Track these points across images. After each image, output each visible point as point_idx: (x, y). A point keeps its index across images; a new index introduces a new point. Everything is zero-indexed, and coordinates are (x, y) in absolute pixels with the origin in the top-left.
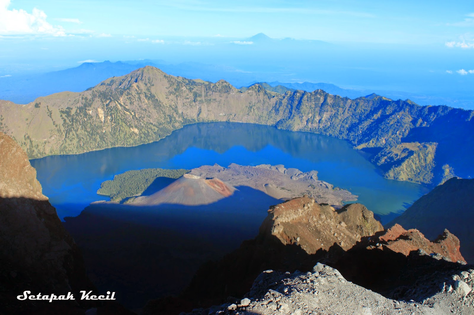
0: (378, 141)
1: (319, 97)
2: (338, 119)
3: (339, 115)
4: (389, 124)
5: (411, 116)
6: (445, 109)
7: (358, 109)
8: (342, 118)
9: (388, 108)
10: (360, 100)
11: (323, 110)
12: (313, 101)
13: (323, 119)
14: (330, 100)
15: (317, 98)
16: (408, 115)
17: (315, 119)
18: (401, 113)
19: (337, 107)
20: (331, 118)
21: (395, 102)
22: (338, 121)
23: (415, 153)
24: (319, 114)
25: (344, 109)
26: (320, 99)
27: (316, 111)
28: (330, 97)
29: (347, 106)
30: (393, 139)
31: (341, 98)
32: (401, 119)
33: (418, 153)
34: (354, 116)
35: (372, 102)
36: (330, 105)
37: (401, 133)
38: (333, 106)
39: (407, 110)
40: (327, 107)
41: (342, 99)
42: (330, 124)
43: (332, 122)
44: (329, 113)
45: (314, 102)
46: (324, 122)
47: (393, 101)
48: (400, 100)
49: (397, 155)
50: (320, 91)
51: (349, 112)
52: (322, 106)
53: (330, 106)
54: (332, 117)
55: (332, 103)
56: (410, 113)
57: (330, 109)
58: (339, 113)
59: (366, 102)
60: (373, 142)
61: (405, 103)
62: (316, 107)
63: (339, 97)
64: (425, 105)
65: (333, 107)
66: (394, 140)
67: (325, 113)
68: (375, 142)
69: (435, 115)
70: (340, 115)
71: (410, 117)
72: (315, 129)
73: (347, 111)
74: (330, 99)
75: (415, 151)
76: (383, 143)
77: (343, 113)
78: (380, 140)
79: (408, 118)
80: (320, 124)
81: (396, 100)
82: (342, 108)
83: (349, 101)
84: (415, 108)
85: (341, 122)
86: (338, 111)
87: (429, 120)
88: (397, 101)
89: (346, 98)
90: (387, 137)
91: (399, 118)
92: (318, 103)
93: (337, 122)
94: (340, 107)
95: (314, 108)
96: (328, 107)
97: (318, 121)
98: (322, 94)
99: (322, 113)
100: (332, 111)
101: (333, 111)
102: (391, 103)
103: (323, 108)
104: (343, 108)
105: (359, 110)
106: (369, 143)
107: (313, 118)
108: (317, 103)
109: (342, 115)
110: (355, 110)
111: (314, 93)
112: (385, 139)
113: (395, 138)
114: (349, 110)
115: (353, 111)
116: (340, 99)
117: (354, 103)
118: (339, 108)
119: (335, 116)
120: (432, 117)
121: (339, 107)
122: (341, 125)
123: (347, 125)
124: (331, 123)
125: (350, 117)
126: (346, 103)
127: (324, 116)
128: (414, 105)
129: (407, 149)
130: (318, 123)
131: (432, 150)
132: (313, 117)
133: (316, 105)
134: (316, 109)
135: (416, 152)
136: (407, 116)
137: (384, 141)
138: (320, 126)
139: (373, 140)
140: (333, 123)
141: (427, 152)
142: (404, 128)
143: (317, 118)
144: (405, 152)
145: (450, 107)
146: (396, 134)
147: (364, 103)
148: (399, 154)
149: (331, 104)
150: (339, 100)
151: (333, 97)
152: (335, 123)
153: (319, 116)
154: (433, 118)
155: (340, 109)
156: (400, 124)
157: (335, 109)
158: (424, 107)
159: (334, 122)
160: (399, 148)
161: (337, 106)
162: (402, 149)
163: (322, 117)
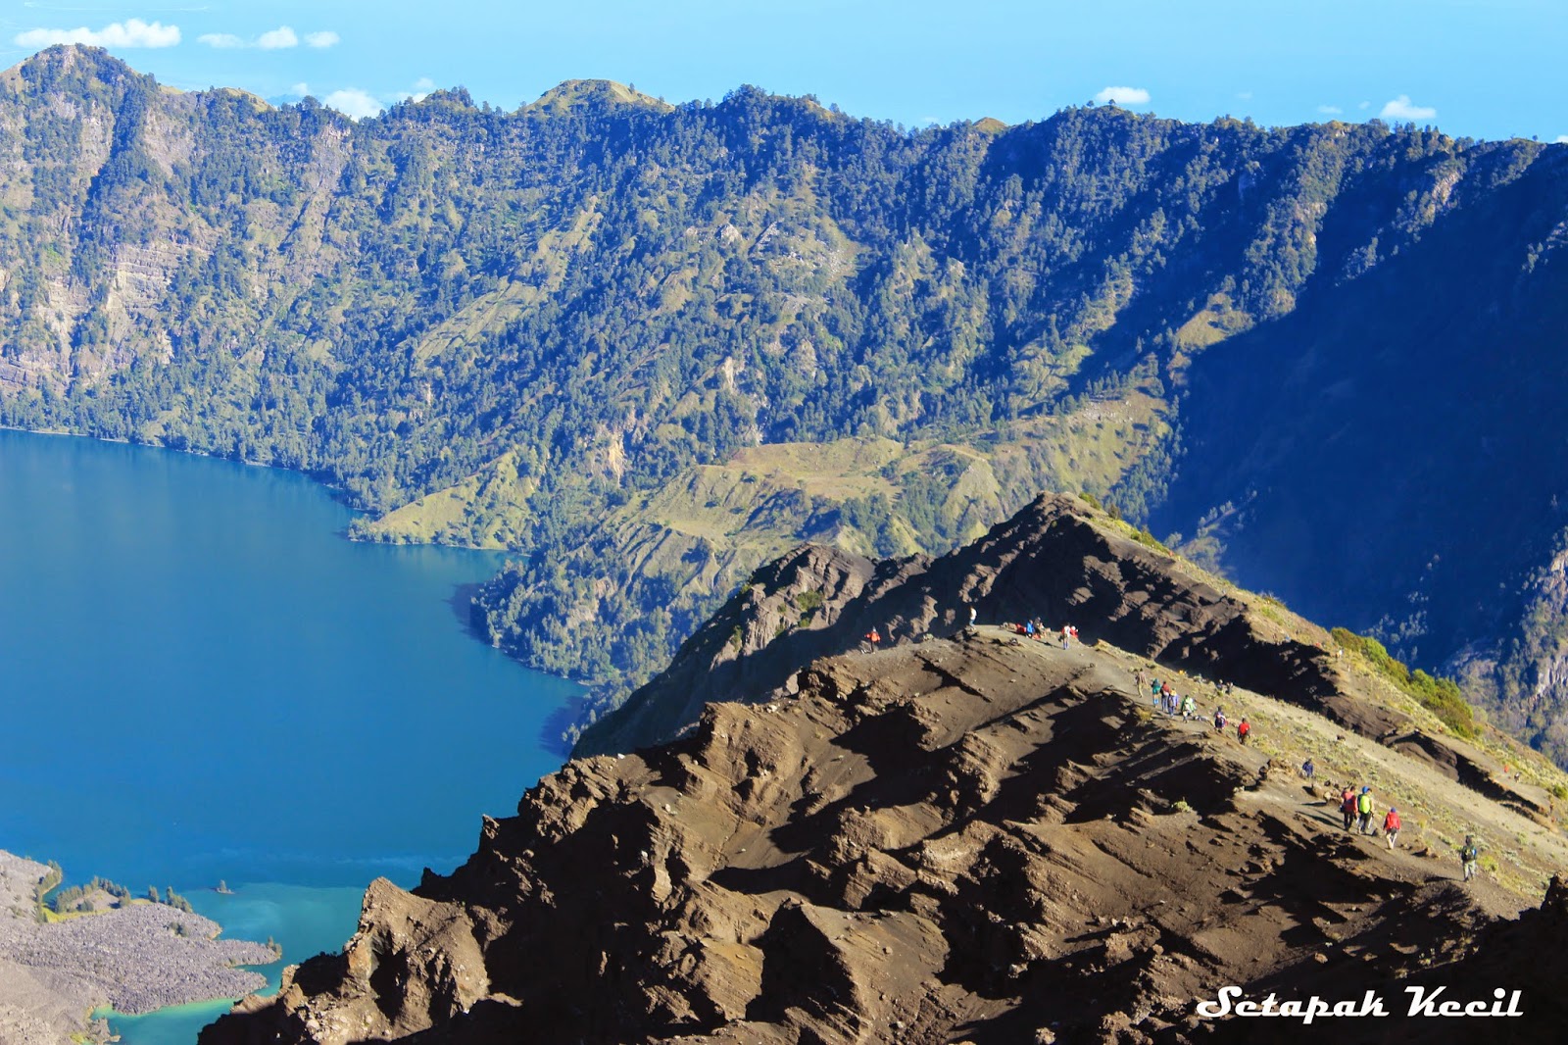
0: (565, 455)
1: (69, 111)
2: (239, 295)
3: (255, 264)
4: (654, 301)
5: (842, 228)
6: (1105, 143)
7: (415, 204)
8: (278, 287)
9: (652, 174)
10: (427, 120)
11: (108, 231)
12: (17, 149)
13: (112, 305)
14: (166, 135)
15: (54, 121)
16: (814, 220)
17: (40, 310)
18: (754, 205)
19: (233, 198)
20: (181, 291)
21: (707, 112)
22: (237, 314)
23: (854, 521)
24: (80, 270)
25: (297, 209)
26: (74, 128)
27: (50, 238)
28: (166, 109)
29: (321, 188)
30: (687, 424)
31: (260, 117)
32: (760, 256)
33: (880, 519)
34: (376, 267)
35: (527, 132)
36: (170, 174)
37: (760, 375)
38: (196, 187)
39: (808, 177)
40: (146, 200)
41: (275, 124)
42: (170, 350)
43: (182, 330)
44: (162, 249)
45: (26, 156)
46: (121, 327)
47: (692, 112)
48: (746, 92)
49: (698, 555)
50: (78, 62)
51: (338, 235)
52: (95, 190)
53: (168, 187)
54: (186, 289)
55: (185, 162)
56: (827, 200)
57: (174, 212)
58: (250, 247)
59: (478, 140)
60: (523, 470)
61: (794, 116)
62: (45, 203)
63: (242, 104)
64: (944, 124)
65: (194, 195)
66: (702, 438)
67: (129, 251)
68: (542, 470)
69: (1030, 196)
70: (261, 261)
71: (835, 233)
72: (39, 395)
73: (320, 226)
74: (171, 124)
75: (852, 504)
76: (609, 473)
77: (282, 248)
78: (580, 443)
79: (812, 243)
80: (85, 350)
81: (716, 100)
82: (273, 197)
83: (331, 134)
84: (873, 154)
85: (268, 323)
86: (240, 229)
87: (984, 244)
88: (725, 103)
89: (305, 115)
90: (639, 414)
91: (745, 245)
92: (61, 163)
93: (236, 325)
94: (256, 193)
95: (24, 218)
96: (156, 198)
97: (64, 329)
98: (95, 84)
99: (104, 250)
100: (185, 234)
101: (196, 231)
102: (679, 125)
103: (105, 210)
104: (282, 199)
105: (422, 205)
106: (492, 474)
107: (22, 304)
108: (49, 164)
109: (278, 262)
110: (386, 214)
111: (21, 85)
112: (628, 437)
113: (704, 419)
114: (332, 214)
115: (369, 219)
116: (251, 121)
117: (380, 147)
118: (245, 202)
119: (221, 274)
120: (1003, 217)
121: (252, 191)
122: (272, 352)
123: (320, 343)
124: (176, 342)
125: (349, 276)
126: (304, 155)
127: (122, 275)
128: (858, 126)
129: (787, 499)
130: (66, 350)
131: (998, 488)
132: (15, 296)
133: (47, 189)
134: (49, 221)
135: (863, 515)
136: (807, 225)
137: (616, 454)
138: (82, 364)
139: (524, 447)
140: (195, 338)
141: (957, 512)
142: (781, 329)
143: (60, 307)
144: (770, 522)
145: (1148, 122)
146: (714, 383)
147: (460, 150)
148: (717, 543)
149: (176, 170)
150: (250, 130)
151: (198, 111)
152: (217, 336)
153: (79, 284)
154: (1016, 220)
155: (262, 209)
156: (747, 298)
157: (214, 210)
158: (945, 138)
159: (207, 324)
160: (720, 493)
161: (233, 189)
162: (747, 498)
163: (101, 294)
